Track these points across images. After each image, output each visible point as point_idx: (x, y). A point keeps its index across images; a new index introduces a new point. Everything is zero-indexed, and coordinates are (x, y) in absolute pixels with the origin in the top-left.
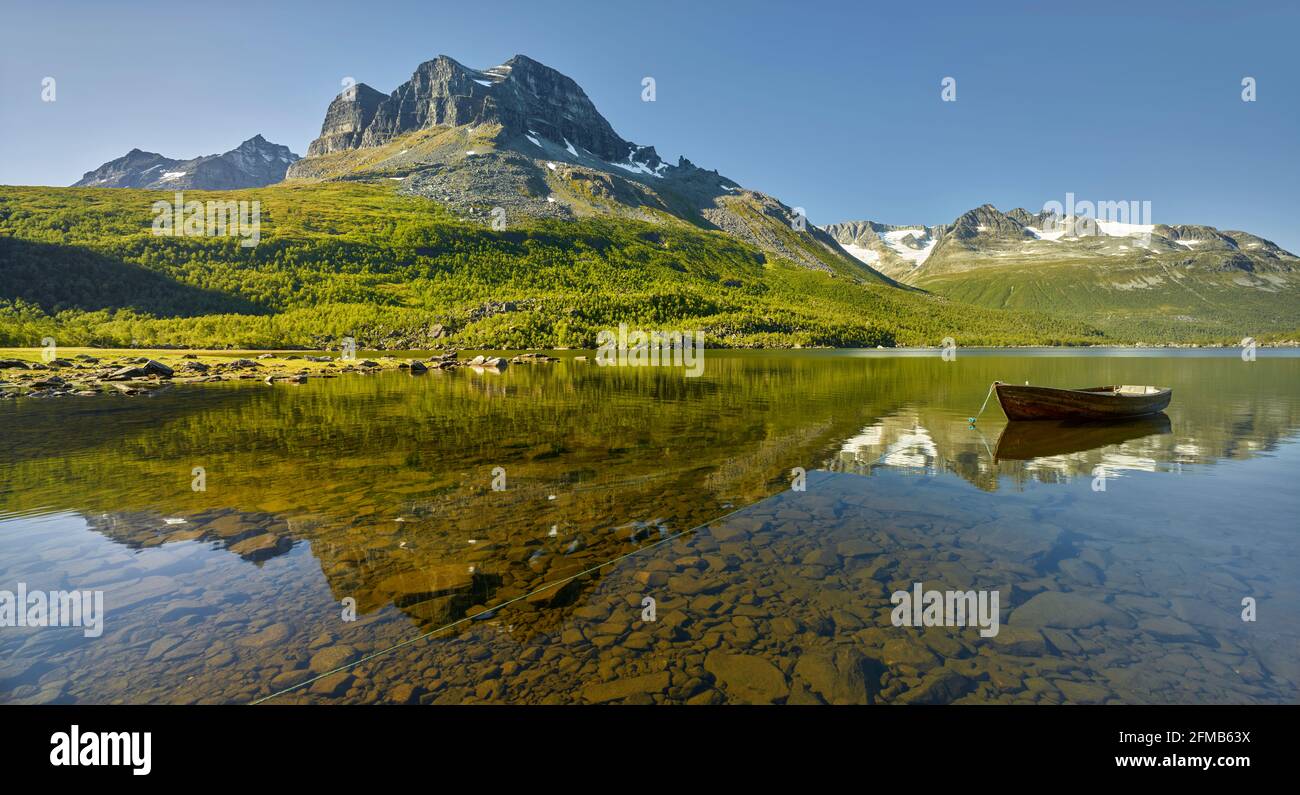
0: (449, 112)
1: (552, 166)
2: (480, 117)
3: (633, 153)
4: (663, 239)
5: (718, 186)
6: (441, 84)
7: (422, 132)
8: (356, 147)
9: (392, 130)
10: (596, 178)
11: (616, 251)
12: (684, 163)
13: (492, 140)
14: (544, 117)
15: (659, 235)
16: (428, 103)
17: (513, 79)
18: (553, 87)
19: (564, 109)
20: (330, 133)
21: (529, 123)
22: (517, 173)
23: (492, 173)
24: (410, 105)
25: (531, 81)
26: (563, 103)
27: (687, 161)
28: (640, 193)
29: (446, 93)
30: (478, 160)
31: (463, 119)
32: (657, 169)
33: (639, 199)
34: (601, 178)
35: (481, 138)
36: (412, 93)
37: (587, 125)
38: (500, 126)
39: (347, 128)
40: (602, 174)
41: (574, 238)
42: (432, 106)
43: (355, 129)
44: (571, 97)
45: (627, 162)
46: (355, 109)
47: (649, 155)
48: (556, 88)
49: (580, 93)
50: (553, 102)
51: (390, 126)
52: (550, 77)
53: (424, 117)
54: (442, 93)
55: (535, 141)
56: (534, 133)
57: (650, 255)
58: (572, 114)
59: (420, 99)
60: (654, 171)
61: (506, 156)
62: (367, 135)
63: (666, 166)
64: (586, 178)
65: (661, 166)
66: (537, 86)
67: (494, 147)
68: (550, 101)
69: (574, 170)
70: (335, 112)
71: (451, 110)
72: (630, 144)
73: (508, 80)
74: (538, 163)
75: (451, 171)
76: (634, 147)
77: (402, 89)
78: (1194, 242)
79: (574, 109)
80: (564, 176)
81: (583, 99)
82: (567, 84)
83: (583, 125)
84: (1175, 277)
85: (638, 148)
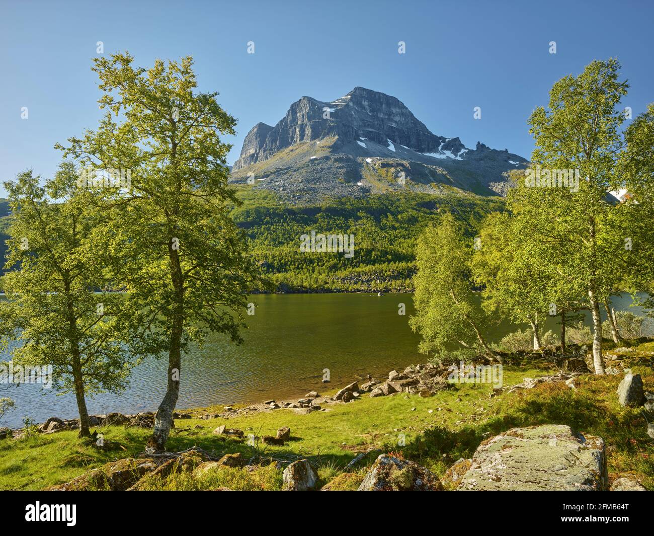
0: (307, 132)
1: (369, 160)
2: (325, 133)
3: (442, 144)
4: (438, 205)
5: (506, 161)
6: (303, 115)
7: (291, 148)
8: (255, 162)
9: (274, 149)
10: (398, 165)
11: (390, 217)
12: (481, 147)
13: (330, 147)
14: (373, 126)
15: (435, 203)
16: (295, 128)
17: (351, 104)
18: (382, 105)
19: (390, 119)
20: (244, 156)
21: (361, 132)
22: (340, 168)
23: (322, 169)
24: (285, 131)
25: (365, 103)
26: (389, 115)
27: (483, 146)
28: (433, 173)
29: (306, 120)
30: (316, 162)
31: (315, 136)
32: (459, 154)
33: (431, 178)
34: (403, 165)
35: (323, 147)
36: (286, 123)
37: (407, 128)
38: (337, 137)
39: (252, 151)
40: (404, 162)
41: (358, 209)
42: (298, 130)
43: (256, 151)
44: (395, 110)
45: (436, 151)
46: (256, 139)
47: (455, 145)
48: (384, 106)
49: (402, 106)
50: (381, 116)
51: (274, 146)
52: (380, 98)
53: (293, 138)
54: (303, 121)
55: (363, 145)
56: (363, 139)
57: (420, 219)
58: (396, 122)
59: (291, 126)
60: (456, 155)
61: (336, 157)
62: (261, 154)
63: (466, 151)
64: (392, 166)
65: (463, 151)
66: (370, 106)
67: (330, 152)
68: (379, 115)
69: (383, 161)
70: (247, 142)
71: (308, 131)
72: (441, 138)
73: (347, 106)
74: (359, 159)
75: (295, 171)
76: (443, 139)
77: (281, 122)
79: (397, 119)
80: (375, 167)
81: (404, 111)
82: (392, 102)
83: (403, 128)
85: (447, 140)
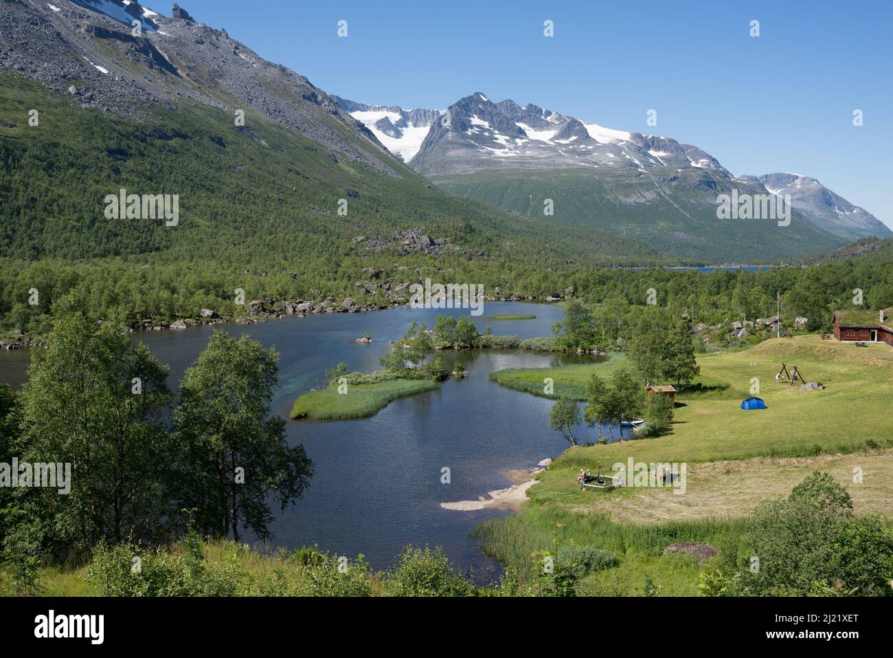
65: (146, 13)
78: (662, 154)
84: (665, 193)
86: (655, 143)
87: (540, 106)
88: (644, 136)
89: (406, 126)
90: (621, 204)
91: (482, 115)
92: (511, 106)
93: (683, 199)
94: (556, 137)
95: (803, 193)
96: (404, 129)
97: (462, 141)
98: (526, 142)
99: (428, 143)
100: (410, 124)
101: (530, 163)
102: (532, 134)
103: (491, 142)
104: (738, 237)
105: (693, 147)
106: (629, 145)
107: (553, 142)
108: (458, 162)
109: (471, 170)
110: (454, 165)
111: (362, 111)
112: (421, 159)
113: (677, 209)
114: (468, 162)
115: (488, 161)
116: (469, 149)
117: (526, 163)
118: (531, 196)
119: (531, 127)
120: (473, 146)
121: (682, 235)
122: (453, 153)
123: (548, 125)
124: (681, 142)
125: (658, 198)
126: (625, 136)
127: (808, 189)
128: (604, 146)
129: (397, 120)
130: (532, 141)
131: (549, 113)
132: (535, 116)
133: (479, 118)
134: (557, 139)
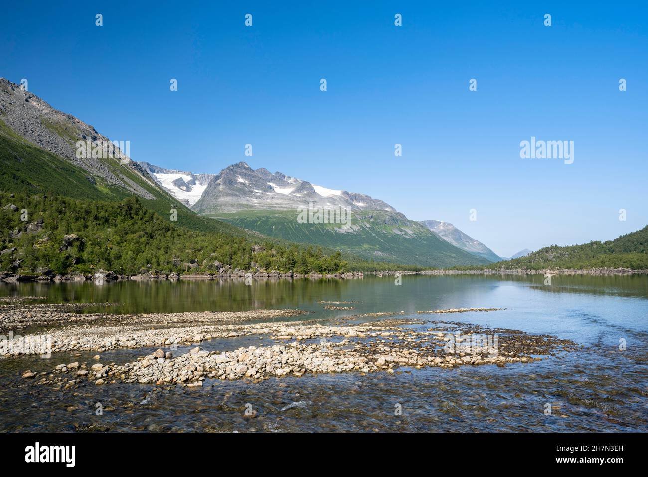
84: (366, 226)
86: (356, 197)
87: (283, 173)
88: (350, 193)
89: (195, 184)
90: (336, 233)
91: (244, 175)
92: (264, 172)
93: (378, 230)
94: (294, 192)
95: (445, 231)
96: (193, 186)
97: (229, 191)
98: (274, 195)
99: (206, 193)
100: (197, 182)
101: (275, 207)
102: (278, 190)
103: (250, 193)
104: (417, 255)
105: (380, 201)
106: (341, 198)
107: (292, 195)
108: (225, 205)
109: (234, 210)
110: (223, 207)
111: (165, 173)
112: (201, 203)
113: (374, 236)
114: (232, 205)
115: (247, 205)
116: (234, 197)
117: (273, 206)
118: (274, 227)
119: (277, 185)
120: (237, 195)
121: (380, 254)
122: (223, 199)
123: (289, 184)
124: (373, 198)
125: (362, 229)
126: (338, 193)
127: (448, 230)
128: (325, 198)
129: (189, 180)
130: (278, 194)
131: (289, 178)
132: (280, 179)
133: (242, 178)
134: (294, 193)
